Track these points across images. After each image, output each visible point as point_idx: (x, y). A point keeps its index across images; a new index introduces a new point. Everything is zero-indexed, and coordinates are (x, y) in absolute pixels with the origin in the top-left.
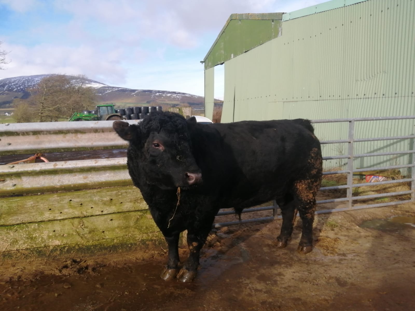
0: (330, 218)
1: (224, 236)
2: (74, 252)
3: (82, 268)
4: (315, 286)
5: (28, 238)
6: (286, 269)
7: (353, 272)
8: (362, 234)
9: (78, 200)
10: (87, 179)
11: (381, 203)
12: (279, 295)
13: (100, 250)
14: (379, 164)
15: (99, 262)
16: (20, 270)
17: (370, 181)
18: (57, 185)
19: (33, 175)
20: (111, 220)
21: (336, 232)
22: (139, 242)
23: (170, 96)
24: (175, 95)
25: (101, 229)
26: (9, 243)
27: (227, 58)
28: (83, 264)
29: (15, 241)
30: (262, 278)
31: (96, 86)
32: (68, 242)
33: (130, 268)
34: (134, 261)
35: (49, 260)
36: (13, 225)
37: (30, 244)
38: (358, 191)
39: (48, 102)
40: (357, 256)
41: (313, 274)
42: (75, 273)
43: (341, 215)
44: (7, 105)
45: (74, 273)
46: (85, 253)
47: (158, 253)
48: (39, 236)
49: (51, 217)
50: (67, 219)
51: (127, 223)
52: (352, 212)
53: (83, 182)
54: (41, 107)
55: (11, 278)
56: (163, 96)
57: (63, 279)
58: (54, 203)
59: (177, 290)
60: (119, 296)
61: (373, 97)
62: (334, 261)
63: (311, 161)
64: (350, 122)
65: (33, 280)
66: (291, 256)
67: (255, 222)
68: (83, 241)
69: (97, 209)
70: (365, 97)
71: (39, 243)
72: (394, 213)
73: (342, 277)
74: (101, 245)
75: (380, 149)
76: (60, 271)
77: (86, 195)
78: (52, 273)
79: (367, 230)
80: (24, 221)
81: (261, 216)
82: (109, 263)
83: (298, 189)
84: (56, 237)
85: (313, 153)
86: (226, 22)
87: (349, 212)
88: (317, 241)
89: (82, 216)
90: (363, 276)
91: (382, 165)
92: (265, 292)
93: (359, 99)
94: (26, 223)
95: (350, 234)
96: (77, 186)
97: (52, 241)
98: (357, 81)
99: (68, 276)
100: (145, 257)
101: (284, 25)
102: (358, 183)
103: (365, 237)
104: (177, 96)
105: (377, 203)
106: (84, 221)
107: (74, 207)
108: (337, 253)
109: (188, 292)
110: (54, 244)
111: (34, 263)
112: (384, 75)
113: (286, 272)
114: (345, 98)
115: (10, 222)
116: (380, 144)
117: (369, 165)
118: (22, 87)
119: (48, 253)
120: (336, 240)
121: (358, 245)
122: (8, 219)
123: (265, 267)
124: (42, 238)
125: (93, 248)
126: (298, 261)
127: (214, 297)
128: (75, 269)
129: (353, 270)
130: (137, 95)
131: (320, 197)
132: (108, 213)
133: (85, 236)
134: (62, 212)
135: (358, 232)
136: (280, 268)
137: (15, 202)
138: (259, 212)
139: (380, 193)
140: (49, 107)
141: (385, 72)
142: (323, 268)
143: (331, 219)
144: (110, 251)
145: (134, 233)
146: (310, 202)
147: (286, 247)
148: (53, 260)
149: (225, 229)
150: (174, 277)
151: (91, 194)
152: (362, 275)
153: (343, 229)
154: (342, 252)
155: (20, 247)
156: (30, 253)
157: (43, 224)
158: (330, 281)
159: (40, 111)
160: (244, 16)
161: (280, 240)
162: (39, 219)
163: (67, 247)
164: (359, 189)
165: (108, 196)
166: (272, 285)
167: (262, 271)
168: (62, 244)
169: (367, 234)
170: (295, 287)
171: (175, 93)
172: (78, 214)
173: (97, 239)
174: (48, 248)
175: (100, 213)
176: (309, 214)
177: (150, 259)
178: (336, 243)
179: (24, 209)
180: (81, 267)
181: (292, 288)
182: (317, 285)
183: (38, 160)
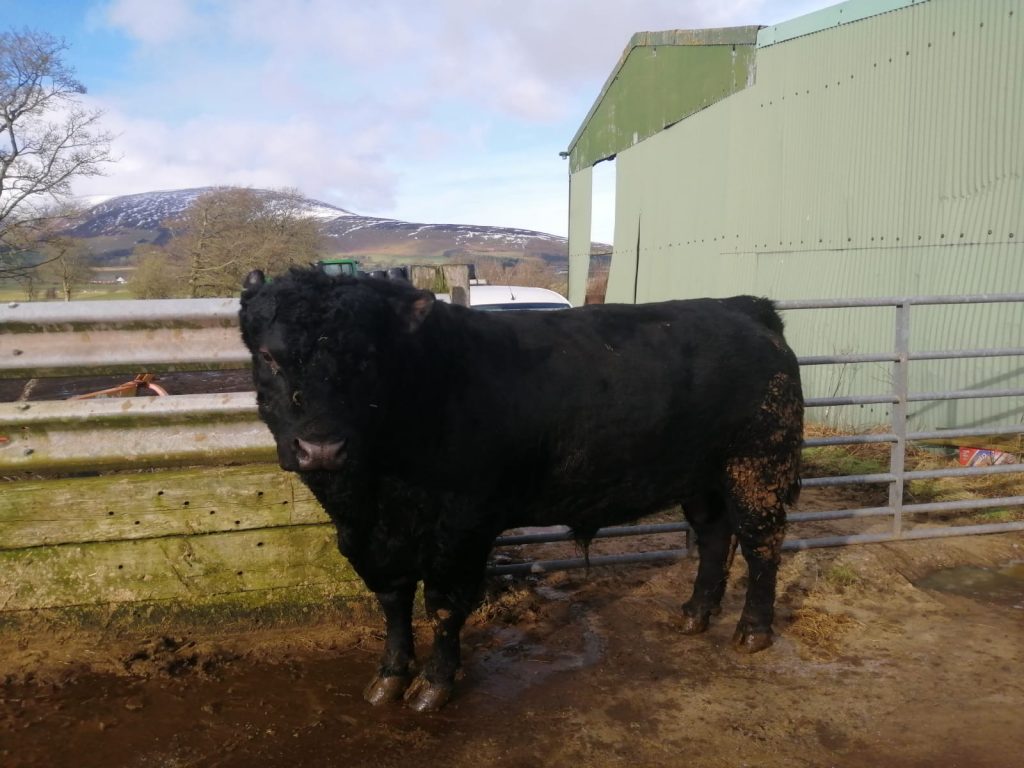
0: (839, 560)
1: (553, 594)
2: (167, 619)
3: (182, 662)
4: (757, 744)
5: (57, 582)
6: (691, 690)
7: (869, 709)
8: (920, 605)
9: (178, 492)
10: (204, 442)
11: (988, 522)
12: (655, 762)
13: (233, 619)
14: (997, 418)
15: (224, 649)
16: (35, 658)
17: (969, 462)
18: (130, 455)
19: (74, 429)
20: (260, 544)
21: (848, 597)
22: (329, 601)
23: (500, 240)
24: (511, 238)
25: (234, 567)
26: (14, 593)
27: (624, 143)
28: (186, 651)
29: (28, 589)
30: (622, 713)
31: (322, 214)
32: (153, 595)
33: (297, 666)
34: (311, 650)
35: (108, 638)
36: (24, 549)
37: (62, 597)
38: (930, 489)
39: (211, 252)
40: (892, 665)
41: (760, 710)
42: (162, 672)
43: (871, 552)
44: (123, 259)
45: (159, 673)
46: (194, 624)
47: (372, 633)
48: (84, 577)
49: (114, 533)
50: (152, 538)
51: (299, 554)
52: (904, 547)
53: (194, 449)
54: (195, 265)
55: (9, 679)
56: (483, 240)
57: (130, 687)
58: (120, 499)
59: (398, 731)
60: (250, 737)
61: (983, 241)
62: (823, 678)
63: (771, 407)
64: (900, 306)
65: (61, 685)
66: (713, 656)
67: (635, 561)
68: (190, 595)
69: (225, 517)
70: (963, 240)
71: (84, 595)
72: (1019, 551)
73: (836, 721)
74: (234, 606)
75: (999, 379)
76: (128, 666)
77: (197, 480)
78: (108, 671)
79: (934, 597)
80: (48, 540)
81: (658, 547)
82: (248, 651)
83: (734, 481)
84: (124, 581)
85: (775, 386)
86: (621, 54)
87: (893, 546)
88: (792, 619)
89: (187, 531)
90: (895, 724)
91: (1003, 422)
92: (618, 752)
93: (946, 245)
94: (54, 546)
95: (885, 605)
96: (177, 457)
97: (115, 590)
98: (942, 198)
99: (144, 678)
100: (339, 642)
101: (762, 58)
102: (935, 469)
103: (924, 616)
104: (516, 238)
105: (979, 523)
106: (193, 545)
107: (169, 511)
108: (836, 654)
109: (421, 739)
110: (119, 598)
111: (72, 642)
112: (1012, 182)
113: (689, 699)
114: (910, 244)
115: (15, 541)
116: (1001, 366)
117: (970, 420)
118: (155, 218)
119: (105, 621)
120: (841, 619)
121: (900, 635)
122: (10, 534)
123: (637, 683)
124: (92, 583)
125: (216, 611)
126: (727, 671)
127: (483, 755)
128: (162, 664)
129: (872, 704)
130: (421, 236)
131: (831, 501)
132: (252, 527)
133: (196, 581)
134: (139, 520)
135: (910, 599)
136: (675, 689)
137: (29, 493)
138: (655, 536)
139: (991, 497)
140: (212, 265)
141: (1016, 175)
142: (791, 693)
143: (841, 561)
144: (257, 621)
145: (317, 580)
146: (770, 515)
147: (706, 634)
148: (118, 637)
149: (560, 575)
150: (396, 697)
151: (210, 479)
152: (891, 719)
153: (870, 589)
154: (851, 654)
155: (38, 603)
156: (62, 619)
157: (94, 547)
158: (802, 730)
159: (192, 274)
160: (664, 38)
161: (690, 613)
162: (86, 536)
163: (152, 608)
164: (937, 483)
165: (253, 484)
166: (643, 732)
167: (627, 693)
168: (140, 599)
169: (932, 607)
170: (702, 741)
171: (511, 231)
172: (179, 527)
173: (224, 589)
174: (105, 606)
175: (233, 527)
176: (765, 548)
177: (349, 646)
178: (841, 629)
179: (48, 511)
180: (179, 659)
181: (693, 745)
182: (762, 739)
183: (142, 390)
